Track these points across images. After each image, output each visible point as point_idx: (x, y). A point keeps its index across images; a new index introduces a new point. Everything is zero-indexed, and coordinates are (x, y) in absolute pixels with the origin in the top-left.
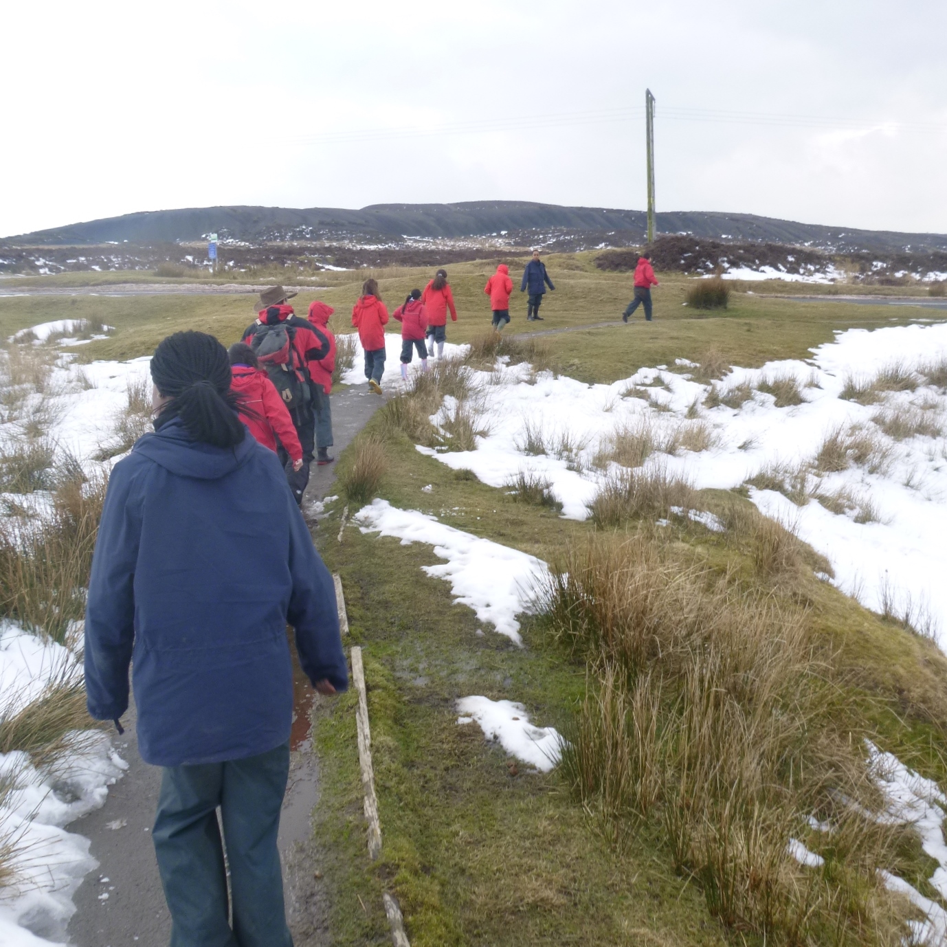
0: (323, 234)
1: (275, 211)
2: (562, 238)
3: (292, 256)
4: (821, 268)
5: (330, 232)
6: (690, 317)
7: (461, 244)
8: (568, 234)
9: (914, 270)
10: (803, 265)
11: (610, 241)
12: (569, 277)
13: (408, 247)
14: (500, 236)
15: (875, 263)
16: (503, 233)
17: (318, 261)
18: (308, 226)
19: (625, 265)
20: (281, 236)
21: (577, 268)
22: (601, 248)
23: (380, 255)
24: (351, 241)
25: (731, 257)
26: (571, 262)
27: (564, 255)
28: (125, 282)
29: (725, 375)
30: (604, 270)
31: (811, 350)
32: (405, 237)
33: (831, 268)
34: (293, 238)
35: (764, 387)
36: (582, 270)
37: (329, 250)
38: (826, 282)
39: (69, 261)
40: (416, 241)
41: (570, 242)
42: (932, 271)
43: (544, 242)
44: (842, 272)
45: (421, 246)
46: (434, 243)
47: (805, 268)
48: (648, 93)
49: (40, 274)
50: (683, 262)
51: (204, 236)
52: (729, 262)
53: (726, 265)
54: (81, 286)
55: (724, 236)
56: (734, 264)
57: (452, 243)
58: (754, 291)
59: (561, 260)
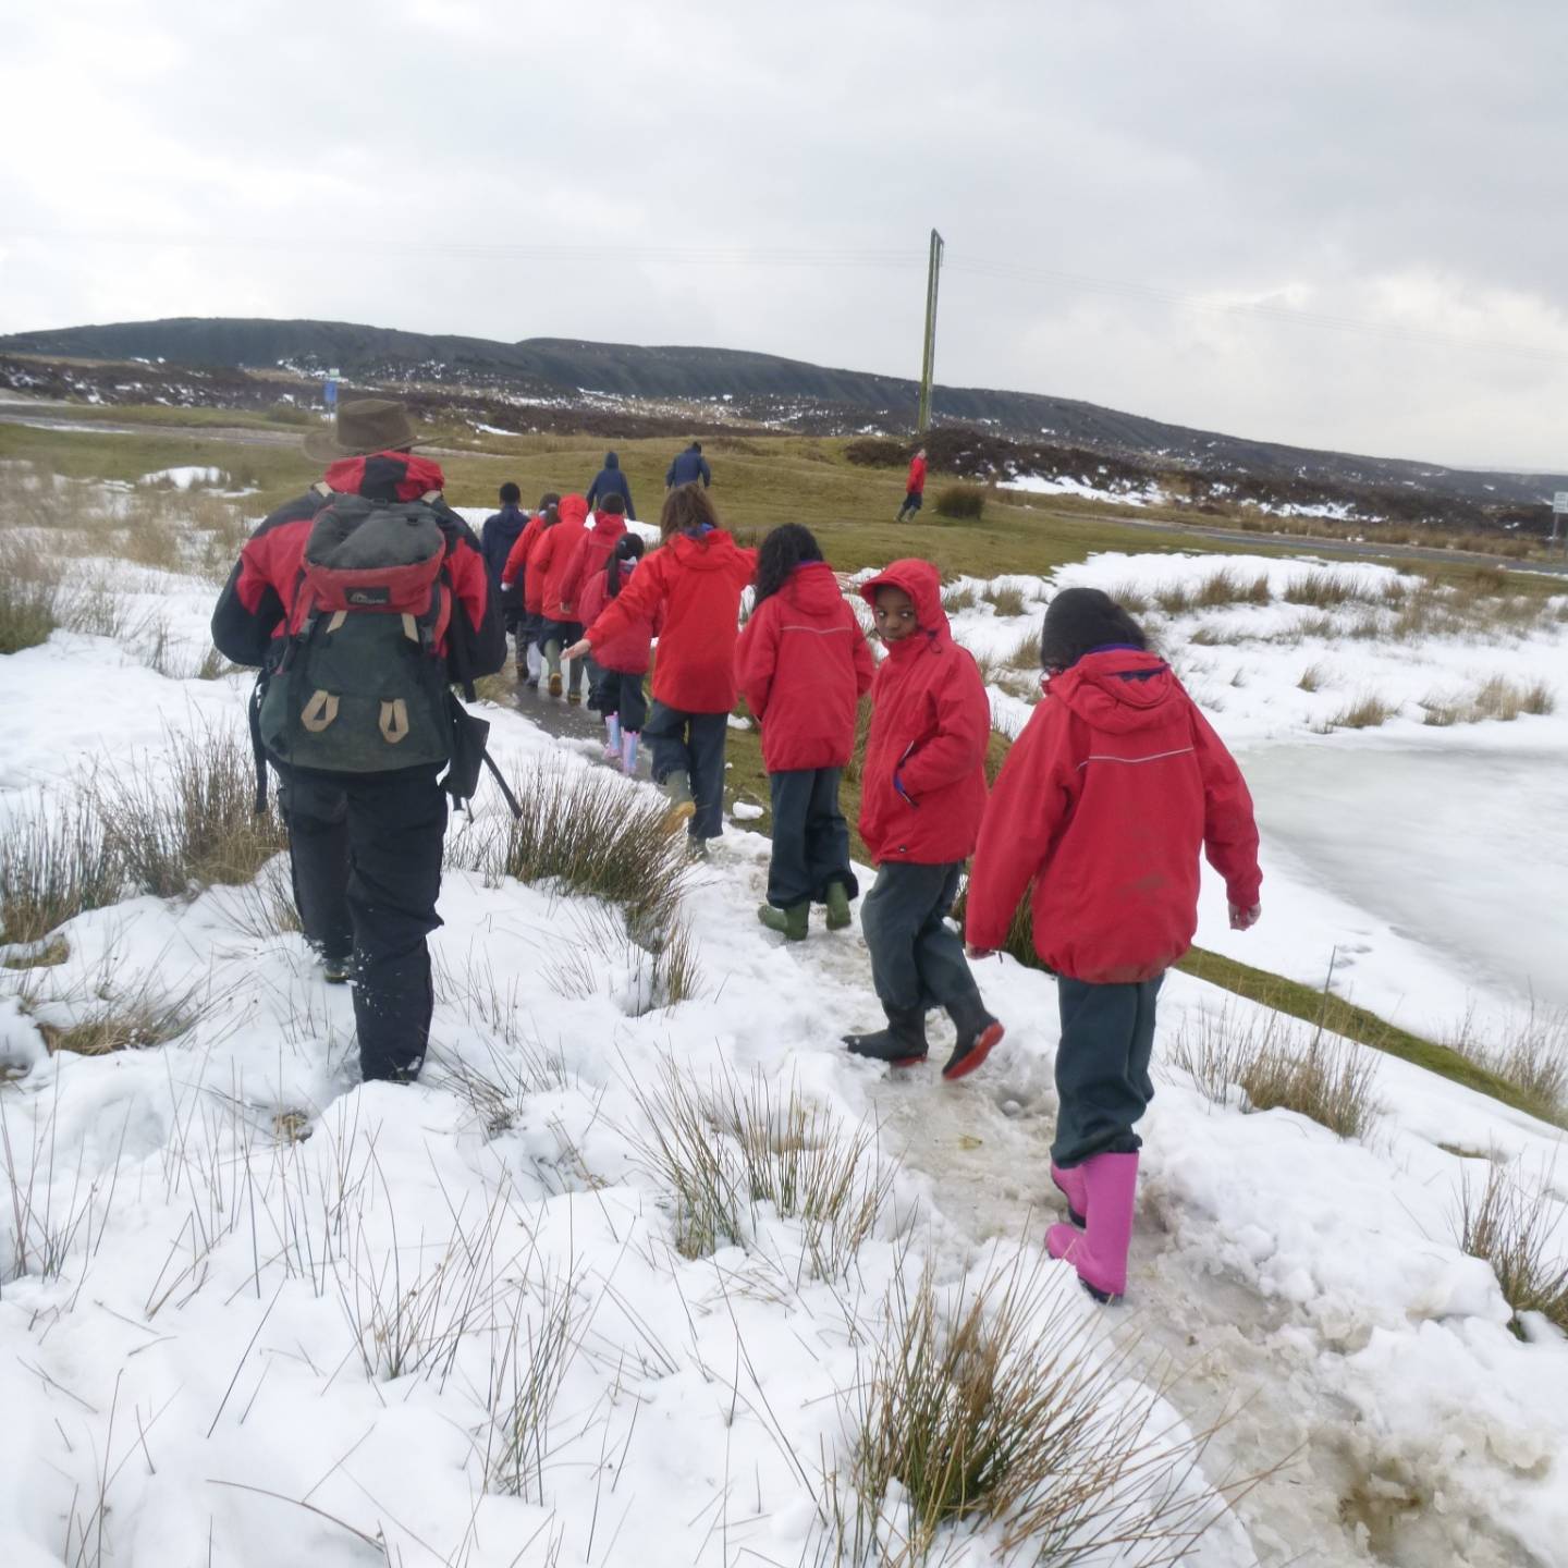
0: (460, 376)
1: (390, 334)
2: (811, 412)
3: (433, 408)
4: (1140, 485)
5: (472, 373)
6: (936, 524)
7: (664, 408)
8: (821, 407)
9: (1265, 498)
10: (1117, 480)
11: (880, 424)
12: (811, 469)
13: (585, 406)
14: (721, 401)
15: (1215, 486)
16: (727, 397)
17: (469, 417)
18: (439, 361)
19: (884, 459)
20: (397, 373)
21: (822, 458)
22: (867, 433)
23: (555, 417)
24: (502, 390)
25: (1021, 461)
26: (815, 449)
27: (807, 440)
28: (236, 426)
29: (952, 582)
30: (856, 463)
31: (1053, 568)
32: (582, 390)
33: (1153, 487)
34: (415, 378)
35: (988, 597)
36: (827, 461)
37: (483, 403)
38: (1137, 504)
39: (119, 387)
40: (598, 398)
41: (822, 419)
42: (1289, 502)
43: (785, 416)
44: (1167, 493)
45: (605, 406)
46: (625, 404)
47: (1119, 485)
48: (934, 234)
49: (90, 403)
50: (958, 462)
51: (281, 362)
52: (1017, 467)
53: (1013, 471)
54: (177, 426)
55: (1044, 431)
56: (1024, 471)
57: (651, 406)
58: (1034, 505)
59: (802, 446)
